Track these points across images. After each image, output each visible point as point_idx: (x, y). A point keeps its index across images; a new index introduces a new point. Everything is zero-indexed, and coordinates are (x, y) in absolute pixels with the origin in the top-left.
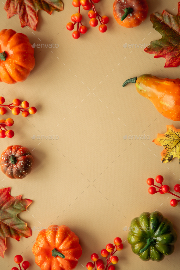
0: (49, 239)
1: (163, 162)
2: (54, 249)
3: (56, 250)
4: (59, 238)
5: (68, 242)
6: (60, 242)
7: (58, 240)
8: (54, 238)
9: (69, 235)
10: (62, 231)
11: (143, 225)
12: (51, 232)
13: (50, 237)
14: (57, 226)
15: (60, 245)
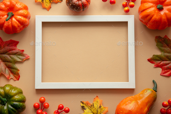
0: (21, 12)
1: (81, 102)
2: (14, 14)
3: (13, 16)
4: (21, 19)
5: (17, 25)
6: (18, 19)
7: (20, 18)
8: (21, 15)
9: (22, 27)
10: (26, 22)
11: (17, 97)
12: (26, 14)
13: (22, 12)
14: (29, 18)
15: (16, 18)
